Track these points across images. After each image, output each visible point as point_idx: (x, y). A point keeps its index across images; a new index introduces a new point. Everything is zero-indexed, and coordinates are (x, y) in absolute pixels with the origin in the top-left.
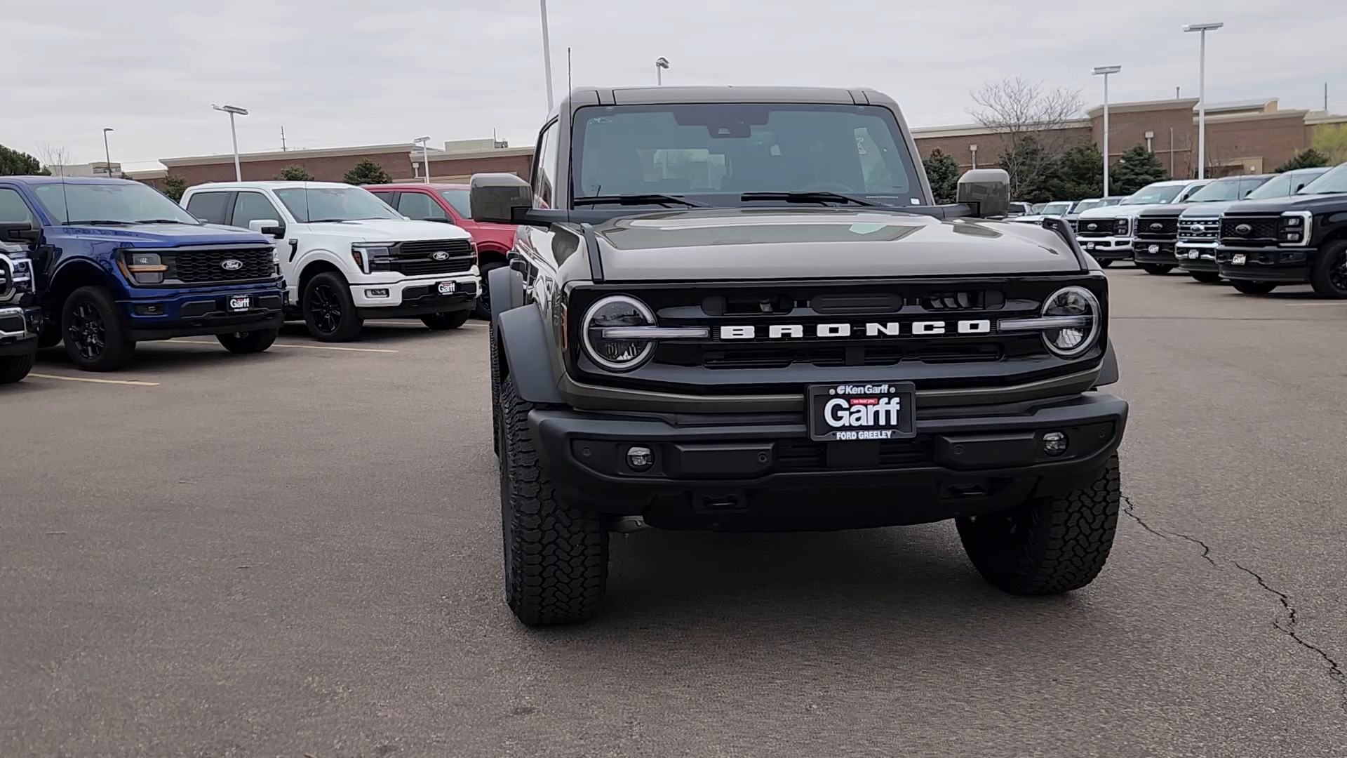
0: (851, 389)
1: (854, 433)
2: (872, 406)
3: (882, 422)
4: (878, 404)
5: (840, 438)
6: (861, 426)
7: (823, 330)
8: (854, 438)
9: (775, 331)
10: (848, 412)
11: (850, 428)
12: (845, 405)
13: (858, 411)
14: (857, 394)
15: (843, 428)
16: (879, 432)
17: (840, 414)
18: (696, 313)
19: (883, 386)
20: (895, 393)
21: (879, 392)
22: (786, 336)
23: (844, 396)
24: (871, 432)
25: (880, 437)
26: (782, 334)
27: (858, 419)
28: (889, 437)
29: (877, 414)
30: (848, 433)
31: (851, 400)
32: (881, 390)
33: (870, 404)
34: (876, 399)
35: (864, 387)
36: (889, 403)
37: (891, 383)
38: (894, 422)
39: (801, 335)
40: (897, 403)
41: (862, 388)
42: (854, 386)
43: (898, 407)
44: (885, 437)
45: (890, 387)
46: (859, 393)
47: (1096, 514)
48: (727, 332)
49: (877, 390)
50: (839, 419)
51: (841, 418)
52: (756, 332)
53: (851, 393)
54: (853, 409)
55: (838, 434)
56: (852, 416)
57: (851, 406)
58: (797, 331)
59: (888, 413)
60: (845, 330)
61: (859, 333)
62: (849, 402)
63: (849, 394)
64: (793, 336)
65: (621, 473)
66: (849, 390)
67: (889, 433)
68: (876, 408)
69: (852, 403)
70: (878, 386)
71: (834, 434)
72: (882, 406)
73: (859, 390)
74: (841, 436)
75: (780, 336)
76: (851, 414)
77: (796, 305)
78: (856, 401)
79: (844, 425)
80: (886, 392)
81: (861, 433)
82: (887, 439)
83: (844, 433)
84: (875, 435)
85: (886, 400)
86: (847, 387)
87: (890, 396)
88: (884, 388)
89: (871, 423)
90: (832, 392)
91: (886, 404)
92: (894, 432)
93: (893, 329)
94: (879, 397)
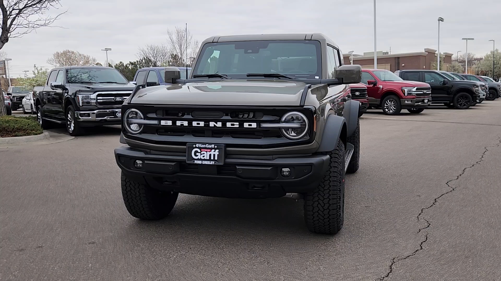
0: (201, 145)
1: (201, 161)
2: (209, 152)
3: (212, 158)
4: (211, 151)
5: (196, 163)
6: (204, 159)
7: (195, 124)
8: (201, 163)
9: (179, 123)
10: (200, 154)
11: (201, 160)
12: (199, 151)
13: (204, 154)
14: (203, 147)
15: (198, 159)
16: (210, 162)
17: (197, 154)
18: (154, 115)
19: (212, 145)
20: (217, 148)
21: (211, 147)
22: (182, 125)
23: (198, 148)
24: (207, 162)
25: (210, 164)
26: (181, 124)
27: (204, 157)
28: (213, 164)
29: (210, 155)
30: (199, 161)
31: (202, 149)
32: (212, 147)
33: (208, 151)
34: (210, 150)
35: (206, 145)
36: (215, 151)
37: (215, 144)
38: (216, 158)
39: (187, 125)
40: (218, 152)
41: (205, 145)
42: (202, 144)
43: (218, 153)
44: (212, 164)
45: (215, 146)
46: (204, 147)
47: (325, 203)
48: (163, 123)
49: (210, 146)
50: (196, 156)
51: (198, 156)
52: (172, 123)
53: (201, 147)
54: (202, 153)
55: (195, 161)
56: (202, 155)
57: (201, 151)
58: (186, 123)
59: (214, 155)
60: (202, 124)
61: (207, 125)
62: (201, 150)
63: (200, 147)
64: (184, 125)
65: (132, 169)
66: (200, 146)
67: (213, 162)
68: (210, 153)
69: (202, 151)
70: (210, 145)
71: (194, 161)
72: (212, 152)
73: (204, 146)
74: (196, 162)
75: (180, 125)
76: (201, 154)
77: (186, 114)
78: (203, 150)
79: (198, 158)
80: (214, 147)
81: (203, 161)
82: (212, 165)
83: (197, 161)
84: (208, 163)
85: (214, 150)
86: (200, 144)
87: (215, 149)
88: (213, 146)
89: (208, 158)
90: (194, 146)
91: (214, 152)
92: (215, 162)
93: (219, 124)
94: (211, 149)
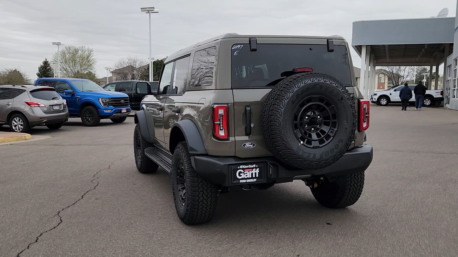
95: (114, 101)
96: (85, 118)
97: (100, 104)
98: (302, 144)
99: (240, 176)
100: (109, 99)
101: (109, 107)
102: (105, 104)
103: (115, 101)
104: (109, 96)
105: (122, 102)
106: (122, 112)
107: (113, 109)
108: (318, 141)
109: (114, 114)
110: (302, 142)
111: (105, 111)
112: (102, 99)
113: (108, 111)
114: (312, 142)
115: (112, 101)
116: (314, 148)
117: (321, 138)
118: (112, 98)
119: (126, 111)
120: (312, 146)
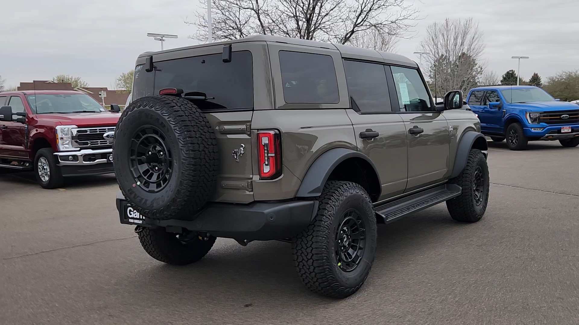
95: (549, 116)
96: (510, 139)
97: (526, 120)
98: (139, 185)
99: (131, 214)
100: (540, 113)
101: (539, 124)
102: (534, 120)
103: (551, 116)
104: (540, 109)
105: (563, 117)
106: (562, 131)
107: (545, 128)
108: (156, 184)
109: (547, 135)
110: (139, 183)
111: (532, 129)
112: (530, 113)
113: (537, 130)
114: (150, 184)
115: (544, 116)
116: (150, 192)
117: (159, 179)
118: (545, 112)
119: (570, 131)
120: (147, 190)
